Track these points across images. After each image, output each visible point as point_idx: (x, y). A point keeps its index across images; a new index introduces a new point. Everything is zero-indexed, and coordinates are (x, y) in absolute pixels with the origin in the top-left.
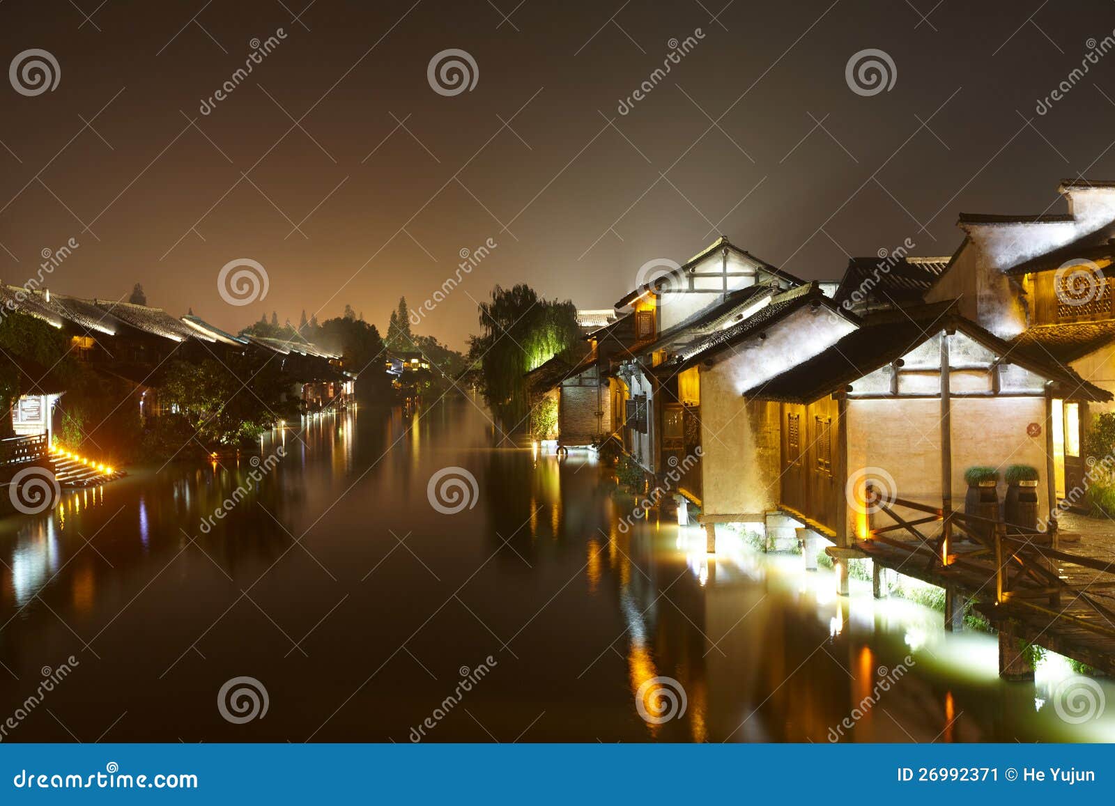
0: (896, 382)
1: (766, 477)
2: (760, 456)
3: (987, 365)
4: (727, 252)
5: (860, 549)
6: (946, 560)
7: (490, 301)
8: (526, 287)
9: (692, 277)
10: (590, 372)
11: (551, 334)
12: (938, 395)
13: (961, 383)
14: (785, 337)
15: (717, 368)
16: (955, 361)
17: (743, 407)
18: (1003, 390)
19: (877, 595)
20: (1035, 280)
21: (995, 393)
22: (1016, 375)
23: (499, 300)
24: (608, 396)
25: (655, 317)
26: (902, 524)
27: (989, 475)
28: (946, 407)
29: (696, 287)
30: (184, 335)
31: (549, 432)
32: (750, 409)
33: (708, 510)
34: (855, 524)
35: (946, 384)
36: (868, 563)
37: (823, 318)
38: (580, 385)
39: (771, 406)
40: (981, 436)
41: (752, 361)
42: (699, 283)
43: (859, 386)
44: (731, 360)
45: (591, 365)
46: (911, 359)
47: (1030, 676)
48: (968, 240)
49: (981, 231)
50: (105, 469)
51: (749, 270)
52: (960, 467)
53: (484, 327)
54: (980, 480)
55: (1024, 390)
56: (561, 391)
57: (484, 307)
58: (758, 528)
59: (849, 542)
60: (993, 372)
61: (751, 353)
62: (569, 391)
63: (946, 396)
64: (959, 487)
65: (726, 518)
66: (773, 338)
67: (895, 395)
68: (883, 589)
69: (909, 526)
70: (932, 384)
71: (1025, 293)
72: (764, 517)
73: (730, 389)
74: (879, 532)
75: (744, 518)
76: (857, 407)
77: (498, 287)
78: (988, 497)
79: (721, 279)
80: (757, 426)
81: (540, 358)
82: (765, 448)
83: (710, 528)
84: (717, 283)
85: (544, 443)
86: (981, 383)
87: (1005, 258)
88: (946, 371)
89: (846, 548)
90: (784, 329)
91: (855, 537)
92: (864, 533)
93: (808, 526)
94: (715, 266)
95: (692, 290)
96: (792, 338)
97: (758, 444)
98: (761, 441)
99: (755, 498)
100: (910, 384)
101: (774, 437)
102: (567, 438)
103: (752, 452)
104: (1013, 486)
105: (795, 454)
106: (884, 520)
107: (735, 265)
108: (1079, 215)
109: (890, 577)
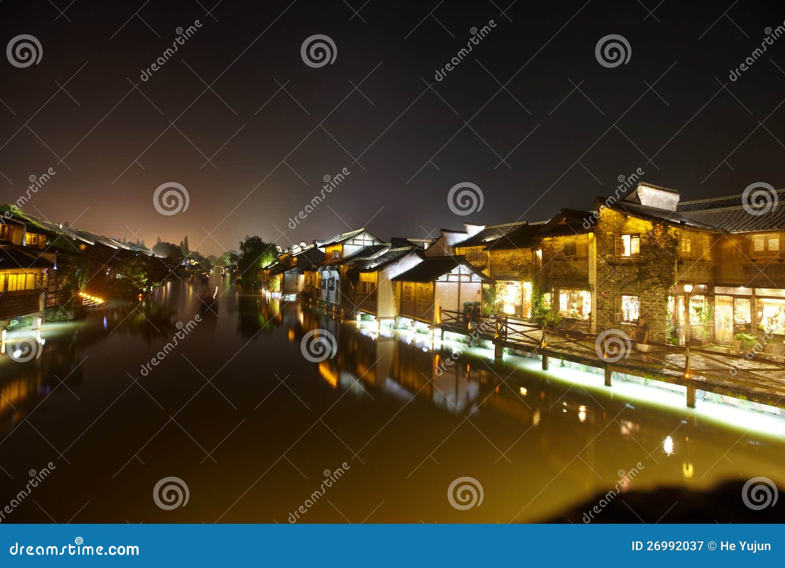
0: (448, 277)
1: (396, 305)
2: (395, 299)
3: (469, 274)
4: (365, 233)
5: (437, 326)
7: (244, 241)
8: (258, 237)
9: (354, 240)
10: (294, 269)
11: (271, 255)
12: (458, 282)
13: (463, 278)
14: (403, 262)
15: (383, 271)
16: (462, 272)
17: (390, 283)
18: (472, 281)
19: (442, 339)
20: (459, 249)
21: (471, 282)
22: (476, 277)
23: (248, 241)
25: (342, 253)
26: (453, 318)
27: (470, 304)
28: (459, 285)
29: (355, 243)
31: (275, 290)
32: (393, 284)
33: (379, 316)
34: (436, 319)
35: (460, 279)
36: (440, 330)
37: (412, 256)
38: (291, 273)
39: (399, 283)
40: (467, 293)
41: (393, 269)
42: (356, 242)
43: (440, 278)
44: (387, 269)
45: (295, 266)
46: (452, 271)
47: (502, 356)
48: (442, 236)
49: (446, 234)
50: (99, 300)
51: (371, 239)
52: (462, 302)
53: (241, 250)
54: (467, 306)
55: (477, 281)
56: (284, 275)
57: (242, 243)
58: (392, 321)
59: (434, 324)
60: (470, 276)
61: (393, 267)
62: (287, 275)
63: (460, 282)
64: (462, 308)
65: (384, 318)
66: (400, 263)
67: (447, 281)
68: (445, 337)
69: (455, 319)
70: (456, 279)
71: (456, 253)
72: (395, 317)
73: (387, 279)
74: (444, 321)
75: (389, 318)
76: (438, 284)
77: (248, 236)
78: (469, 310)
79: (362, 242)
80: (394, 289)
81: (266, 263)
82: (396, 296)
83: (379, 321)
84: (361, 243)
85: (273, 293)
86: (467, 279)
87: (452, 242)
88: (460, 275)
89: (433, 325)
90: (403, 260)
91: (436, 323)
92: (438, 321)
93: (415, 320)
94: (361, 237)
95: (353, 245)
96: (405, 263)
97: (394, 295)
98: (395, 294)
99: (392, 311)
100: (452, 278)
101: (399, 294)
102: (285, 290)
103: (393, 298)
104: (475, 307)
105: (408, 298)
106: (445, 317)
107: (367, 237)
108: (468, 232)
109: (446, 333)
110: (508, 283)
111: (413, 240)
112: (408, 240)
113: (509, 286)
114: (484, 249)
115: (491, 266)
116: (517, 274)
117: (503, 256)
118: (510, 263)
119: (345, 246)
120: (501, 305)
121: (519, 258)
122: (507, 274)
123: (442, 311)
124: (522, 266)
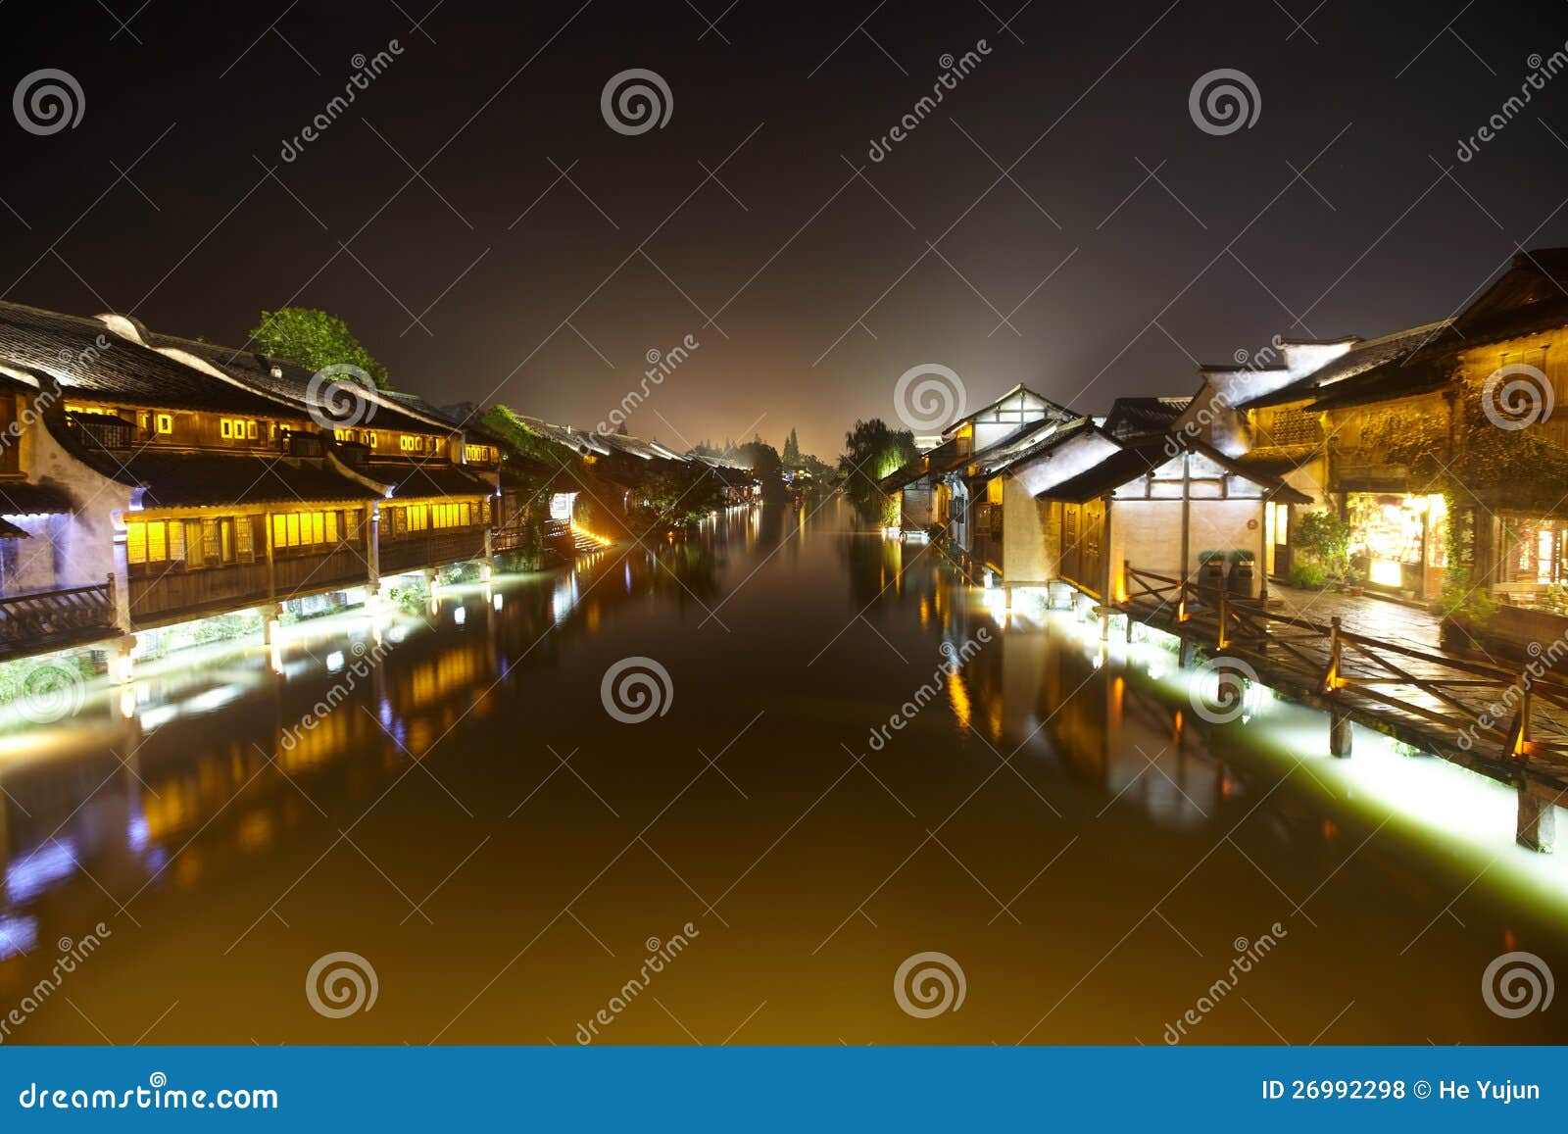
0: (1149, 489)
1: (1050, 555)
2: (1046, 541)
3: (1219, 476)
4: (1024, 395)
5: (1117, 608)
6: (1182, 616)
7: (853, 431)
8: (878, 421)
9: (998, 413)
10: (924, 480)
11: (896, 453)
12: (1181, 499)
13: (1197, 490)
14: (1066, 456)
15: (1016, 478)
16: (1194, 473)
17: (1034, 506)
18: (1230, 495)
19: (1129, 641)
20: (1257, 414)
21: (1224, 497)
22: (1240, 484)
23: (859, 430)
24: (936, 497)
25: (972, 441)
26: (1150, 591)
27: (1218, 557)
28: (1186, 508)
29: (1001, 420)
30: (651, 454)
31: (894, 522)
32: (1040, 507)
33: (1007, 578)
34: (1114, 590)
35: (1186, 491)
36: (1124, 618)
37: (1095, 442)
38: (917, 489)
39: (1055, 505)
40: (1213, 528)
41: (1041, 473)
42: (1003, 417)
43: (1121, 491)
44: (1026, 472)
45: (924, 475)
46: (1161, 472)
48: (1206, 385)
49: (1215, 378)
50: (605, 541)
51: (1041, 408)
52: (1194, 551)
53: (849, 448)
55: (1246, 495)
56: (903, 493)
57: (849, 435)
58: (1043, 591)
59: (1110, 603)
60: (1223, 482)
61: (1041, 467)
62: (909, 493)
63: (1187, 499)
64: (1195, 566)
65: (1020, 584)
66: (1057, 457)
67: (1148, 498)
68: (1134, 636)
69: (1155, 592)
70: (1177, 490)
72: (1048, 584)
73: (1025, 493)
74: (1132, 596)
75: (1030, 584)
76: (1118, 506)
77: (859, 421)
78: (1215, 573)
79: (1019, 414)
80: (1044, 519)
81: (887, 471)
82: (1050, 534)
83: (1008, 590)
84: (1016, 417)
85: (890, 529)
86: (1214, 490)
87: (1234, 397)
88: (1187, 481)
89: (1109, 607)
90: (1065, 450)
91: (1114, 600)
92: (1121, 597)
93: (1080, 591)
94: (1015, 404)
95: (998, 422)
96: (1071, 456)
97: (1045, 533)
98: (1047, 530)
99: (1041, 568)
100: (1159, 490)
101: (1057, 528)
102: (906, 526)
103: (1041, 538)
104: (1235, 565)
105: (1072, 540)
106: (1137, 588)
107: (1030, 403)
108: (1291, 366)
109: (1139, 628)
110: (1381, 501)
111: (1167, 400)
112: (1161, 400)
113: (1389, 510)
114: (1309, 409)
115: (1332, 453)
116: (1401, 472)
117: (1367, 421)
118: (1382, 443)
119: (978, 427)
120: (1361, 562)
121: (1409, 426)
122: (1375, 474)
123: (1130, 572)
124: (1416, 448)
